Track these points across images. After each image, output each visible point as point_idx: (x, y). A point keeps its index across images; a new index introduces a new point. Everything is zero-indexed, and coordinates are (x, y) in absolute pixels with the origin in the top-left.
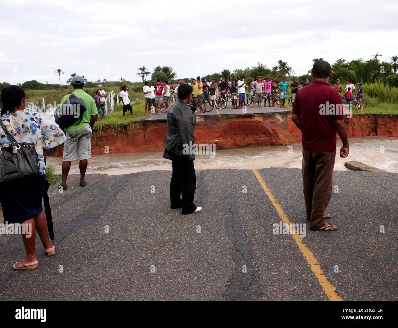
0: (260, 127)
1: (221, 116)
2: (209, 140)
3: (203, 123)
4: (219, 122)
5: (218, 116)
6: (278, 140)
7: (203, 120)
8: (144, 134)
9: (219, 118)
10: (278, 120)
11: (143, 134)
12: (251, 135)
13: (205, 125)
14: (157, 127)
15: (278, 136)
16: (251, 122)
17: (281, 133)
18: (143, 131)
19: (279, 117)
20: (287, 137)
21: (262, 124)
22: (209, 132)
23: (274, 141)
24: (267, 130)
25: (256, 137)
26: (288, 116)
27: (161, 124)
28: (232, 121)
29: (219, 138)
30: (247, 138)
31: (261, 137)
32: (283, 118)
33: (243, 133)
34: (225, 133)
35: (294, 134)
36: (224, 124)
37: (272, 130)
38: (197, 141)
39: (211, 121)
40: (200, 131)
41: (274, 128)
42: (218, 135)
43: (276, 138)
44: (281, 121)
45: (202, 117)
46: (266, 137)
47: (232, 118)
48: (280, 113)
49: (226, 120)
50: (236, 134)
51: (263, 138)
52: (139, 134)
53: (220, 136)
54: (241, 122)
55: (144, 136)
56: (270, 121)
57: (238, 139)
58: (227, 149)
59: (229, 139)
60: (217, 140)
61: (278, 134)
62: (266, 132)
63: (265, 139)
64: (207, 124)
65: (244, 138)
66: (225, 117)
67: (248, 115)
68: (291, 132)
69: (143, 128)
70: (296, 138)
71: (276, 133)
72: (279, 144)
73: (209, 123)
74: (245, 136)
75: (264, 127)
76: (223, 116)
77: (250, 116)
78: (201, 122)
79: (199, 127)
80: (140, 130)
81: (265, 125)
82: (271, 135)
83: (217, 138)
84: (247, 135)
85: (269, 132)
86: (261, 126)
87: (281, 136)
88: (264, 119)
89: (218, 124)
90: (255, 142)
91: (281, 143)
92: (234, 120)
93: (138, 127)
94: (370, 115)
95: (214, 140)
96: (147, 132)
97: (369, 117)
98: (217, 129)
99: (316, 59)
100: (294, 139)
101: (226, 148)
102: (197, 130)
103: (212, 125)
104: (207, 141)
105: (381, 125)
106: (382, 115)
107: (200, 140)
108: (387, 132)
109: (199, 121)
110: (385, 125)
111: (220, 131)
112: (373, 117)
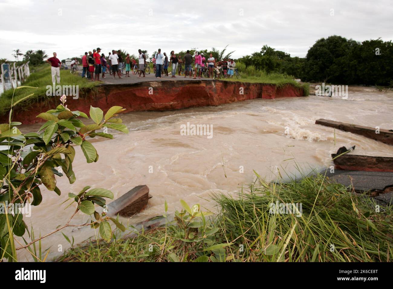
0: (203, 92)
2: (165, 102)
3: (161, 88)
4: (174, 87)
5: (173, 81)
6: (212, 102)
7: (160, 85)
8: (107, 98)
9: (175, 83)
10: (213, 86)
11: (105, 98)
12: (195, 98)
13: (162, 90)
14: (119, 91)
15: (213, 99)
16: (198, 87)
17: (214, 96)
18: (105, 95)
19: (213, 84)
20: (217, 100)
21: (205, 89)
22: (166, 96)
23: (210, 103)
24: (207, 94)
25: (198, 99)
26: (217, 83)
27: (125, 88)
28: (185, 86)
29: (174, 101)
30: (191, 101)
31: (201, 99)
32: (215, 84)
33: (190, 96)
34: (179, 97)
36: (179, 89)
37: (210, 94)
38: (155, 104)
39: (168, 86)
40: (157, 95)
41: (211, 92)
42: (173, 98)
43: (212, 100)
45: (160, 82)
46: (205, 99)
47: (185, 84)
48: (214, 81)
49: (180, 85)
50: (184, 98)
51: (203, 100)
52: (101, 98)
53: (175, 99)
54: (191, 87)
55: (107, 100)
57: (186, 101)
58: (178, 110)
59: (179, 102)
60: (172, 103)
62: (206, 96)
64: (164, 89)
65: (189, 100)
66: (180, 83)
67: (197, 82)
68: (219, 96)
69: (105, 92)
70: (221, 101)
71: (212, 97)
72: (212, 105)
73: (166, 88)
74: (189, 99)
75: (206, 92)
76: (178, 82)
77: (199, 82)
78: (159, 87)
79: (157, 91)
80: (103, 94)
82: (208, 98)
83: (172, 101)
84: (192, 98)
85: (208, 96)
87: (215, 99)
88: (206, 86)
89: (173, 89)
90: (197, 103)
91: (214, 104)
92: (187, 85)
93: (101, 91)
94: (257, 83)
95: (169, 102)
96: (109, 95)
97: (256, 85)
98: (173, 94)
102: (155, 94)
103: (168, 90)
104: (164, 104)
105: (264, 91)
106: (265, 84)
107: (157, 103)
108: (268, 95)
109: (157, 86)
110: (267, 91)
111: (175, 95)
112: (259, 85)
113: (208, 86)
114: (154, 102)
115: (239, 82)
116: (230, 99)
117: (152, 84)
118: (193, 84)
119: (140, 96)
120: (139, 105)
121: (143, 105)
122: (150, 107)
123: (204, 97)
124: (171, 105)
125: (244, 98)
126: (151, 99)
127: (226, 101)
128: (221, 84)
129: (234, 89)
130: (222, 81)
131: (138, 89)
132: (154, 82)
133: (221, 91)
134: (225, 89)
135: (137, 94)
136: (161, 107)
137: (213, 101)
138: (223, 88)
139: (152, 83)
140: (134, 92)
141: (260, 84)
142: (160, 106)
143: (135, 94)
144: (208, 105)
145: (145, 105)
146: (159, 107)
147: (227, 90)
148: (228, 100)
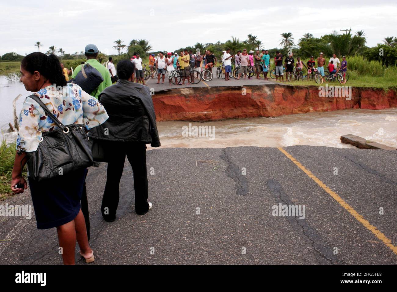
0: (248, 100)
1: (210, 88)
2: (198, 112)
3: (193, 95)
4: (208, 94)
5: (207, 88)
6: (265, 112)
7: (192, 92)
9: (208, 90)
10: (266, 92)
12: (239, 107)
13: (194, 97)
15: (265, 109)
16: (240, 94)
17: (268, 105)
19: (266, 90)
20: (275, 110)
21: (250, 96)
22: (199, 104)
23: (262, 113)
24: (255, 102)
25: (244, 109)
26: (275, 88)
28: (221, 93)
29: (208, 110)
30: (235, 110)
31: (248, 109)
32: (270, 90)
33: (232, 105)
34: (214, 105)
35: (281, 106)
36: (214, 96)
37: (260, 102)
38: (186, 113)
39: (201, 93)
40: (189, 103)
41: (262, 100)
42: (207, 107)
43: (264, 110)
44: (268, 94)
45: (192, 89)
46: (254, 109)
47: (221, 90)
48: (267, 86)
49: (215, 92)
50: (224, 106)
51: (251, 110)
53: (209, 108)
54: (229, 94)
56: (258, 93)
57: (227, 111)
59: (218, 111)
60: (207, 112)
61: (265, 106)
62: (254, 105)
63: (253, 111)
64: (197, 96)
65: (232, 110)
66: (215, 89)
67: (237, 87)
68: (278, 105)
70: (282, 110)
71: (263, 106)
72: (266, 116)
73: (198, 95)
74: (233, 108)
75: (253, 100)
76: (212, 88)
77: (239, 88)
78: (190, 94)
79: (188, 99)
81: (253, 97)
82: (259, 108)
83: (206, 110)
84: (236, 107)
85: (257, 104)
86: (250, 98)
87: (268, 108)
88: (253, 92)
89: (207, 96)
90: (243, 114)
91: (269, 115)
92: (223, 92)
94: (354, 88)
95: (203, 112)
97: (353, 90)
98: (206, 102)
99: (285, 33)
100: (281, 111)
101: (214, 120)
102: (187, 102)
103: (201, 97)
104: (196, 113)
105: (364, 98)
106: (365, 88)
107: (189, 112)
108: (371, 104)
109: (188, 93)
110: (368, 98)
111: (209, 103)
112: (357, 90)
113: (258, 92)
114: (185, 111)
115: (315, 86)
116: (299, 109)
117: (183, 91)
118: (231, 90)
119: (169, 104)
120: (169, 114)
121: (174, 114)
122: (182, 117)
123: (253, 106)
124: (205, 115)
125: (325, 108)
126: (182, 108)
127: (292, 111)
128: (283, 89)
129: (306, 96)
130: (284, 86)
131: (168, 97)
132: (186, 89)
133: (284, 99)
134: (291, 95)
135: (166, 101)
136: (193, 117)
137: (267, 111)
138: (289, 95)
139: (183, 89)
140: (162, 100)
141: (358, 88)
142: (192, 115)
143: (164, 102)
144: (260, 116)
145: (177, 115)
146: (191, 117)
147: (294, 96)
148: (295, 110)
